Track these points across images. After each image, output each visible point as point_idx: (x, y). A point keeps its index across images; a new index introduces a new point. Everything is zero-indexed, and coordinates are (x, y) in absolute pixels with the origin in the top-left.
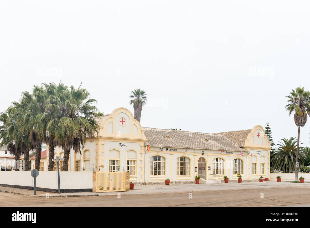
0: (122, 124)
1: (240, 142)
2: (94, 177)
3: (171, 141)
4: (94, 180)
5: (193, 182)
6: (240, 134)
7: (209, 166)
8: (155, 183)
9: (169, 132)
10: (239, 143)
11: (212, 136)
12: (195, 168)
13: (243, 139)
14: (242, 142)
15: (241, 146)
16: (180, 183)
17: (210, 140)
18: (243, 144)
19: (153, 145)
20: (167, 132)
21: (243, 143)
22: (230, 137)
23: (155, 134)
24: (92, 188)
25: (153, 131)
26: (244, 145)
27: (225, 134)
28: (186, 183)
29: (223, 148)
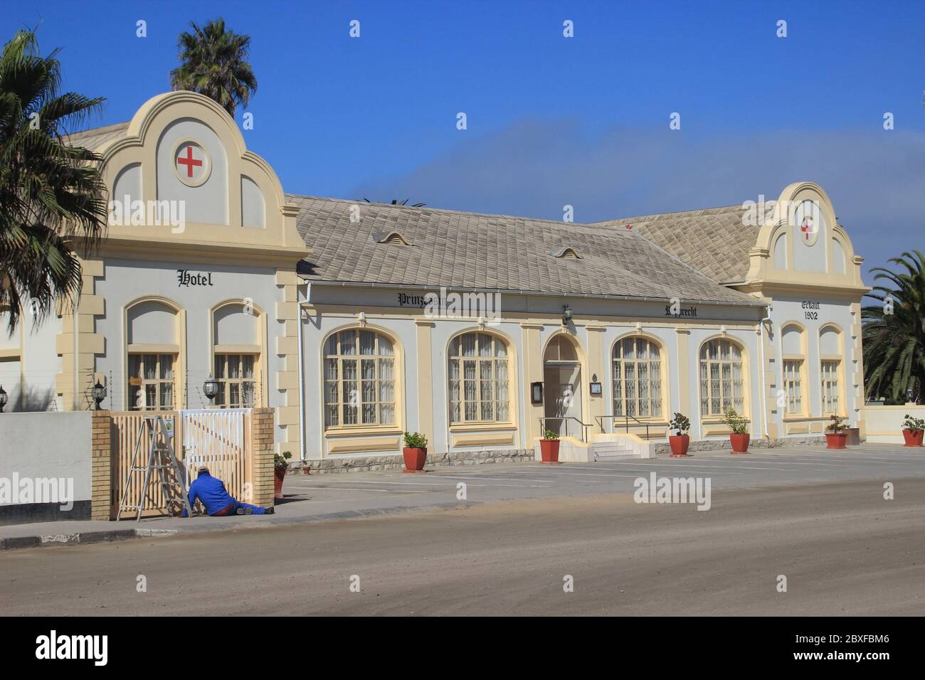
0: (190, 174)
1: (723, 260)
2: (98, 442)
3: (418, 260)
4: (101, 456)
5: (525, 455)
6: (718, 223)
7: (595, 377)
8: (350, 463)
9: (395, 219)
10: (718, 265)
11: (591, 236)
12: (534, 385)
13: (737, 246)
14: (734, 262)
15: (729, 281)
16: (466, 462)
17: (587, 251)
18: (740, 270)
19: (340, 278)
20: (386, 217)
21: (740, 265)
22: (670, 240)
23: (334, 227)
24: (89, 498)
25: (321, 210)
26: (744, 275)
27: (647, 226)
28: (492, 460)
29: (653, 289)
